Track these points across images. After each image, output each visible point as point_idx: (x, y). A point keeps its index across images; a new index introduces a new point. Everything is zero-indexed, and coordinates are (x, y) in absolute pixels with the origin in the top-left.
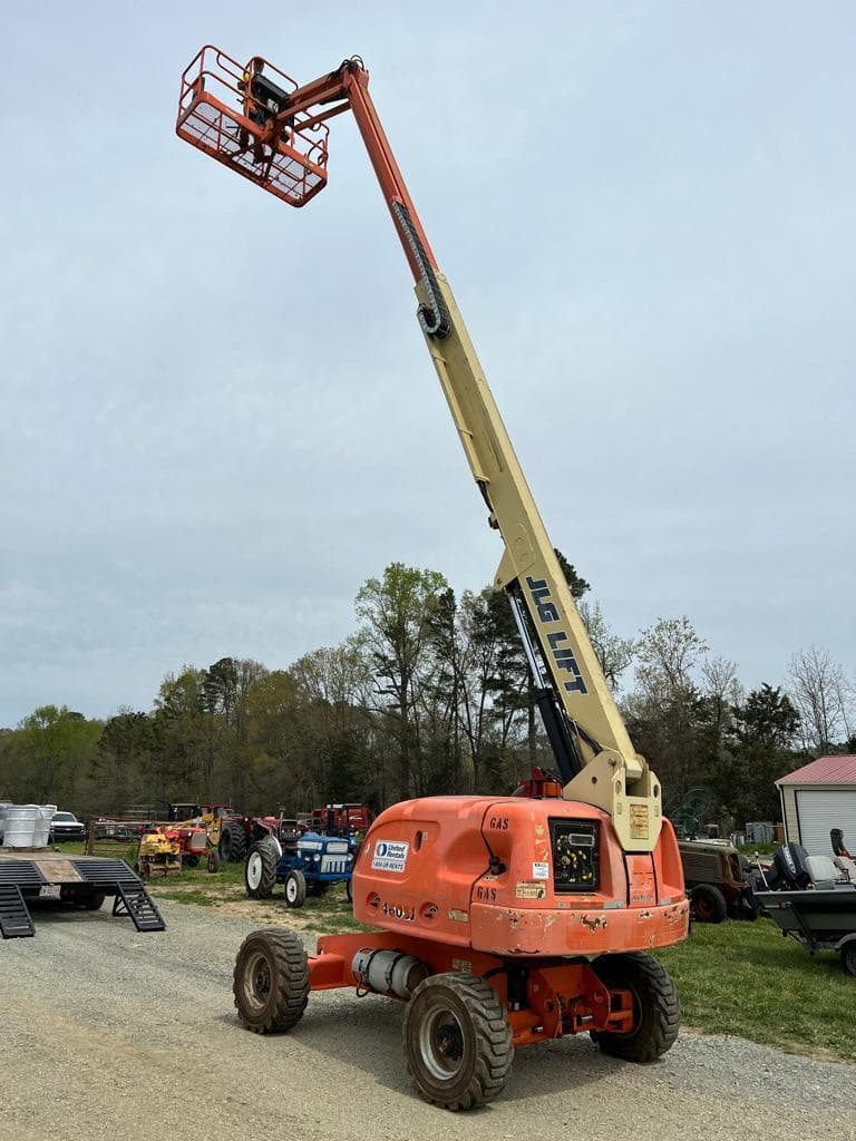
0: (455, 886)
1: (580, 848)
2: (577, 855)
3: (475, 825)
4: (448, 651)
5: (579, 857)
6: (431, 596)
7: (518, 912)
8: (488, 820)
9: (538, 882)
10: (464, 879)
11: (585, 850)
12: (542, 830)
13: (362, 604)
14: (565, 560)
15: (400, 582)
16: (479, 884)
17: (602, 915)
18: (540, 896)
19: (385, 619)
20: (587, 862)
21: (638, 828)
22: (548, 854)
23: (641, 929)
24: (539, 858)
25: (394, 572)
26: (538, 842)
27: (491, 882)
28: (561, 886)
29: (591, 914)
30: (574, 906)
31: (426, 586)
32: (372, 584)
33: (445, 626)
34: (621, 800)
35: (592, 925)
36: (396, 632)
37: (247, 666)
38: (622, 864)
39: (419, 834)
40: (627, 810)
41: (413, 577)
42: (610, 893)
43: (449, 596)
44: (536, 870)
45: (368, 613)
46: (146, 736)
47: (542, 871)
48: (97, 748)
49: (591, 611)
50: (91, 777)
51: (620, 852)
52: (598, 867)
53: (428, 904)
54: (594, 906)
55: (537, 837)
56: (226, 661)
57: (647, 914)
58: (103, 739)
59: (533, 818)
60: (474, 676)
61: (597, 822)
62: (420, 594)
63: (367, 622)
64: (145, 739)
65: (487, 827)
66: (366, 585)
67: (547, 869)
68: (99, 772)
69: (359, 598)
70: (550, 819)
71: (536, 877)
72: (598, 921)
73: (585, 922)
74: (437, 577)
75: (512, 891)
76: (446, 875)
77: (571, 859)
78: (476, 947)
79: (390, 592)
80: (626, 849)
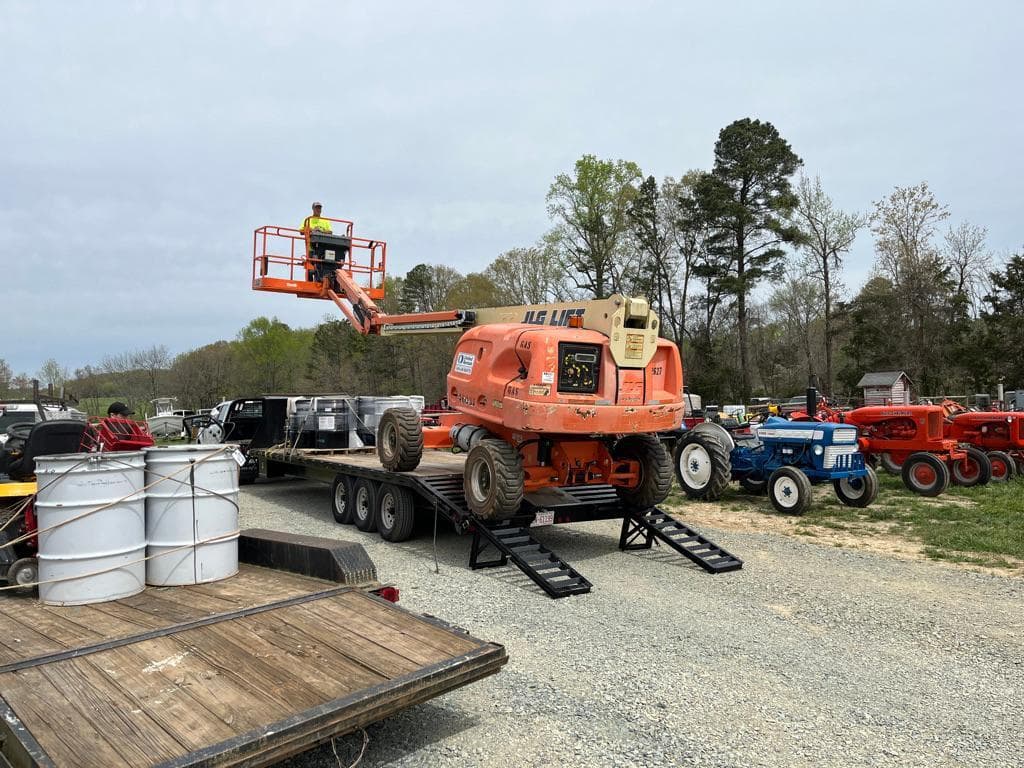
0: (496, 385)
1: (583, 363)
2: (581, 367)
3: (511, 345)
4: (652, 242)
5: (583, 370)
6: (627, 188)
7: (528, 403)
8: (519, 343)
9: (545, 385)
10: (502, 382)
11: (587, 365)
12: (553, 351)
13: (553, 202)
14: (778, 134)
15: (591, 174)
16: (510, 384)
17: (593, 409)
18: (546, 394)
19: (579, 216)
20: (589, 373)
21: (632, 351)
22: (555, 366)
23: (624, 420)
24: (547, 370)
25: (584, 166)
26: (548, 358)
27: (518, 384)
28: (563, 387)
29: (584, 408)
30: (571, 402)
31: (619, 178)
32: (562, 181)
33: (648, 215)
34: (621, 331)
35: (584, 415)
36: (592, 226)
37: (440, 271)
38: (614, 376)
39: (482, 349)
40: (623, 338)
41: (606, 170)
42: (602, 395)
43: (650, 184)
44: (544, 377)
45: (561, 210)
46: (355, 340)
47: (550, 378)
48: (310, 352)
49: (812, 185)
50: (308, 378)
51: (614, 368)
52: (598, 378)
53: (481, 397)
54: (586, 402)
55: (548, 355)
56: (421, 268)
57: (632, 410)
58: (315, 344)
59: (547, 342)
60: (678, 266)
61: (600, 346)
62: (613, 187)
63: (559, 219)
64: (355, 343)
65: (518, 347)
66: (556, 181)
67: (553, 376)
68: (315, 373)
69: (550, 194)
70: (560, 343)
71: (544, 381)
72: (589, 413)
73: (578, 413)
74: (631, 167)
75: (526, 390)
76: (493, 379)
77: (575, 370)
78: (505, 425)
79: (581, 187)
80: (620, 365)
